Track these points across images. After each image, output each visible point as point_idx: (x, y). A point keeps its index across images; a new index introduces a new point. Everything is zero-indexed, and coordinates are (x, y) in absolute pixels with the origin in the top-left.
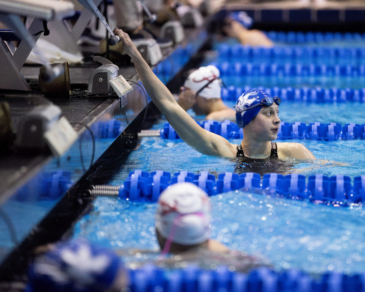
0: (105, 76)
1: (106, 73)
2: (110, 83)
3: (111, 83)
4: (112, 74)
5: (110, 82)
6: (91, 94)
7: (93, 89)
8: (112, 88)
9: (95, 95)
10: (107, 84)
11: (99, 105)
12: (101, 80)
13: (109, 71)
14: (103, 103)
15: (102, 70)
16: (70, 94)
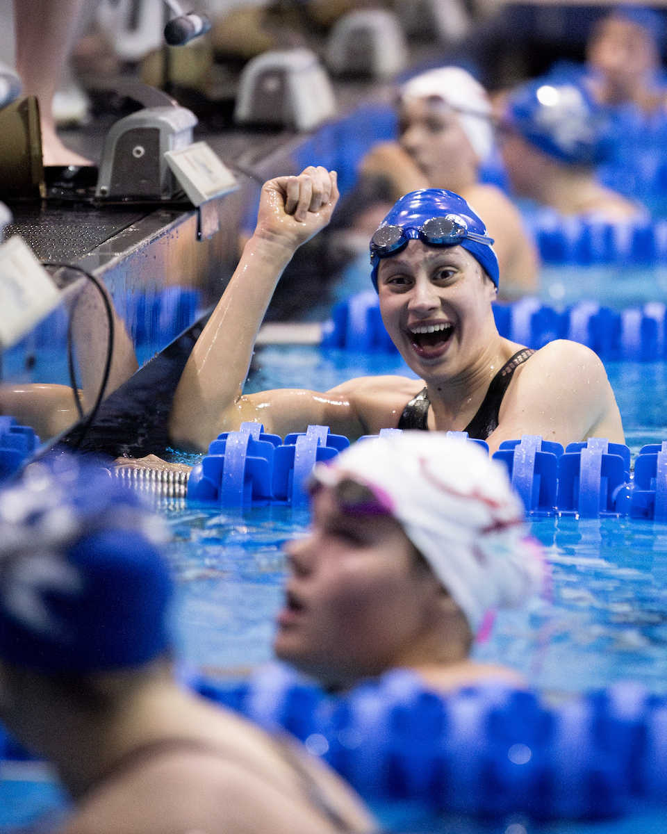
0: (152, 138)
1: (156, 132)
2: (168, 161)
3: (171, 160)
4: (173, 133)
5: (168, 156)
6: (107, 195)
7: (115, 180)
8: (172, 178)
9: (120, 198)
10: (157, 165)
11: (132, 224)
12: (138, 152)
13: (163, 123)
14: (143, 221)
15: (143, 121)
16: (43, 195)
